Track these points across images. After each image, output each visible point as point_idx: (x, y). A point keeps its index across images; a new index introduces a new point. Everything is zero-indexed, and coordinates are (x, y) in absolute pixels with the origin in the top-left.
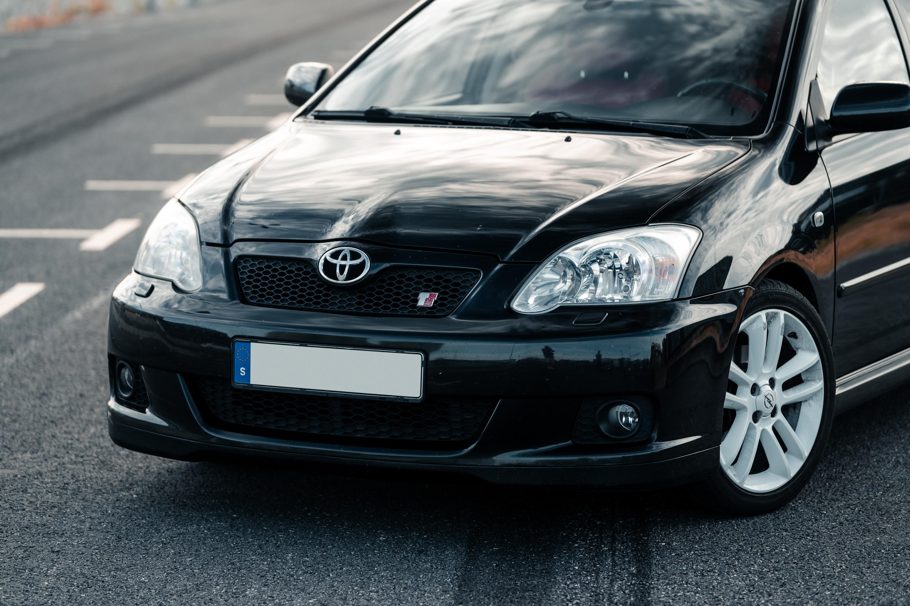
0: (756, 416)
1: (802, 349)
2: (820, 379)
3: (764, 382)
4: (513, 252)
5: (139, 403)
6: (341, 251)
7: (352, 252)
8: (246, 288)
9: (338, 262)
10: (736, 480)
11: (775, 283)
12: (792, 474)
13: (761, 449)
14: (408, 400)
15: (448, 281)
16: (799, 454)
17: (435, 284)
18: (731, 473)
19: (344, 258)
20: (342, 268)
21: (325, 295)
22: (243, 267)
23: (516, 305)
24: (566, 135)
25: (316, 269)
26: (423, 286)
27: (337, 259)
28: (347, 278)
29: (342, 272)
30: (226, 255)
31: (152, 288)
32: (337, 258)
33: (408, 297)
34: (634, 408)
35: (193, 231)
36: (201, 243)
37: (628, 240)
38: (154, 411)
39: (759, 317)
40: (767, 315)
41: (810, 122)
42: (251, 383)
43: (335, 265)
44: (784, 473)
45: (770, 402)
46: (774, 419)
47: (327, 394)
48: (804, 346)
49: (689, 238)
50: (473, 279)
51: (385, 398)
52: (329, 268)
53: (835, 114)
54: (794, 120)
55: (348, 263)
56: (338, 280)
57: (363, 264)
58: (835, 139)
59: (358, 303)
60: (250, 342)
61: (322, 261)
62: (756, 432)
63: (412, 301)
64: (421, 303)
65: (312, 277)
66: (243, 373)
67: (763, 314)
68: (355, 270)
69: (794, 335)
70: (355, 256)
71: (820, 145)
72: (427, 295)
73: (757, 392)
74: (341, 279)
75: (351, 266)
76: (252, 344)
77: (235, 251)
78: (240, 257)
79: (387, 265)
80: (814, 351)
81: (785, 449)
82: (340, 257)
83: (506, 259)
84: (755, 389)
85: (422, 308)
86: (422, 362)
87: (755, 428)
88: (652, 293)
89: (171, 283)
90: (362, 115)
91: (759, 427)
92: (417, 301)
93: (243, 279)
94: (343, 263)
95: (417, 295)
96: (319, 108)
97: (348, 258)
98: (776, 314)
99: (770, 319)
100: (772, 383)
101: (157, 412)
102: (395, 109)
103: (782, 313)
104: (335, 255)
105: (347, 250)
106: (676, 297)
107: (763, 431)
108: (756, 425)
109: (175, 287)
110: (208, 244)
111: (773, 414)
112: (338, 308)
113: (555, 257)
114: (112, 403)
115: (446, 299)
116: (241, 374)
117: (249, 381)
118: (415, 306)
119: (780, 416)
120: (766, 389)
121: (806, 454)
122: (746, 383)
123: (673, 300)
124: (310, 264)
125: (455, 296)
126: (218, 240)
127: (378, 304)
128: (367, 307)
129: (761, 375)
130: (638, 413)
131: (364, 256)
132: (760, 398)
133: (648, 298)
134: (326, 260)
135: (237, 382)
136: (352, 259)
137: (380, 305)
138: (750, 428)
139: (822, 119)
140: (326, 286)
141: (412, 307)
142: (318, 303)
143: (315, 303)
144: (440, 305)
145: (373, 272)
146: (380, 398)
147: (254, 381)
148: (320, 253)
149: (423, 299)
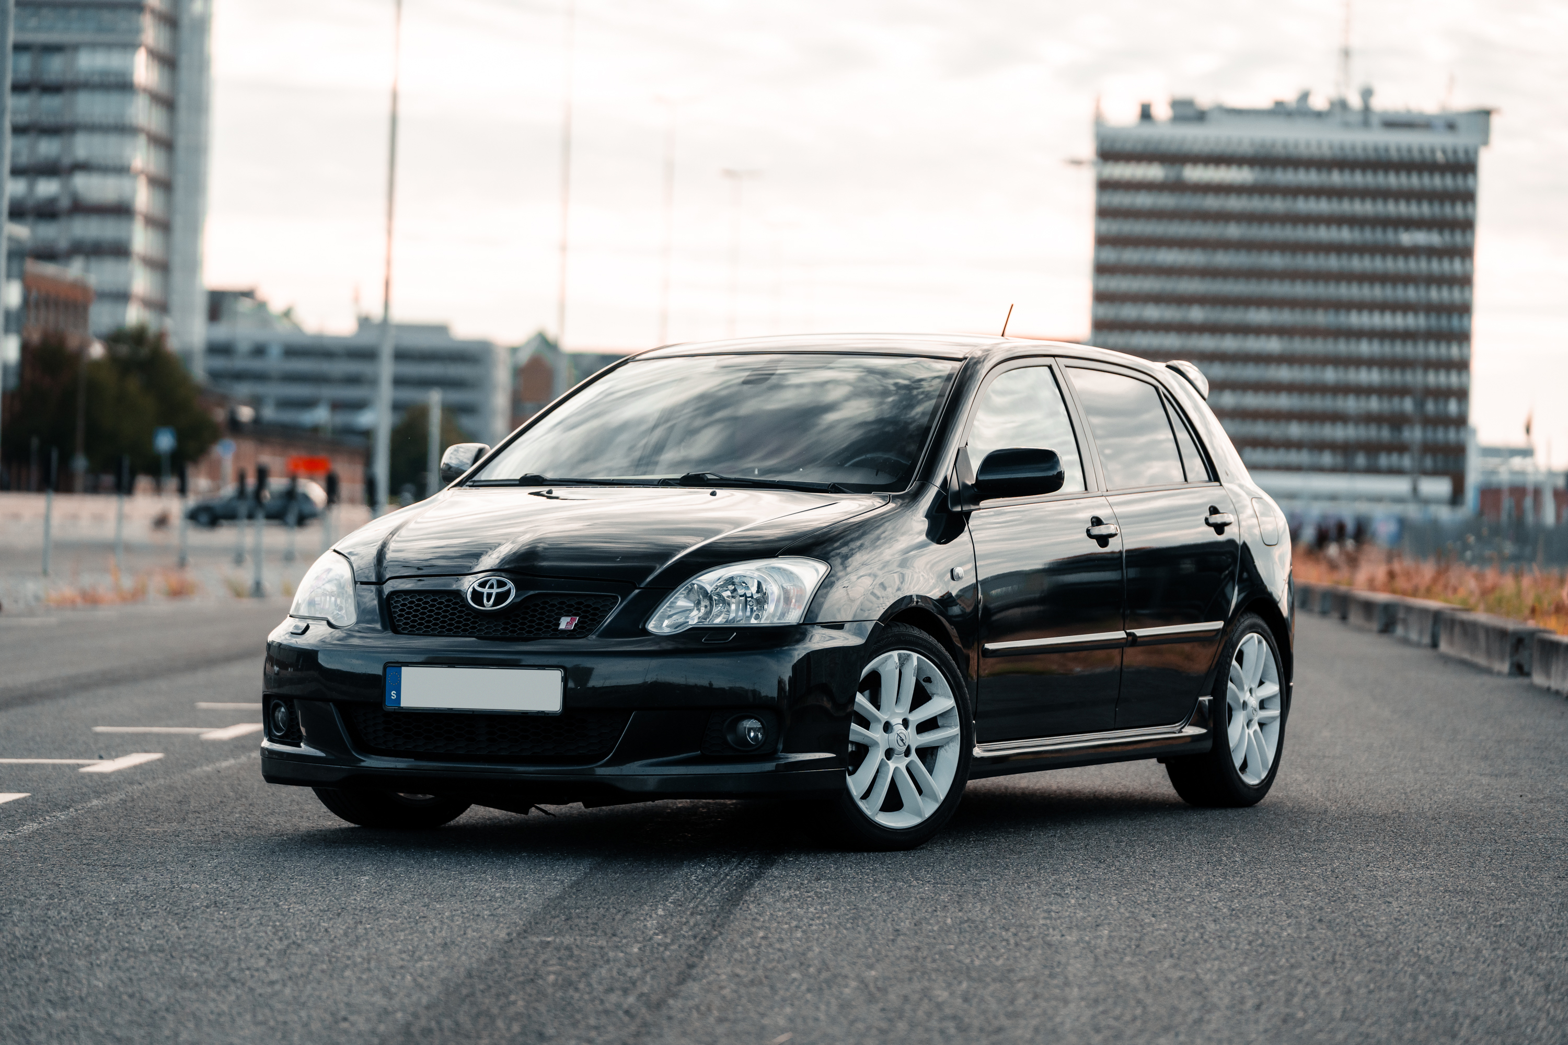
0: (889, 753)
1: (937, 694)
2: (956, 726)
3: (897, 721)
4: (649, 579)
5: (293, 739)
6: (488, 581)
7: (498, 581)
8: (398, 621)
9: (486, 591)
10: (868, 813)
11: (908, 626)
12: (927, 815)
13: (893, 785)
14: (548, 714)
15: (589, 606)
16: (934, 797)
17: (576, 609)
18: (862, 805)
19: (491, 587)
20: (489, 596)
21: (472, 623)
22: (395, 602)
23: (651, 626)
24: (711, 491)
25: (464, 600)
26: (565, 612)
27: (484, 588)
28: (494, 605)
29: (488, 600)
30: (380, 593)
31: (307, 627)
33: (550, 622)
34: (762, 724)
35: (347, 574)
36: (356, 583)
37: (758, 570)
38: (307, 744)
39: (891, 656)
40: (900, 656)
41: (955, 485)
42: (402, 705)
43: (483, 593)
44: (919, 813)
45: (902, 740)
46: (908, 760)
47: (473, 712)
48: (939, 692)
49: (817, 570)
50: (611, 604)
51: (527, 713)
52: (477, 596)
53: (981, 478)
54: (938, 481)
55: (495, 591)
56: (484, 606)
57: (509, 591)
58: (983, 504)
59: (503, 629)
60: (401, 667)
61: (471, 590)
62: (889, 769)
63: (554, 625)
64: (563, 626)
65: (461, 606)
67: (895, 654)
68: (501, 597)
69: (928, 680)
70: (501, 584)
71: (966, 508)
72: (568, 619)
73: (890, 731)
74: (488, 605)
75: (497, 594)
76: (403, 669)
77: (388, 588)
78: (394, 593)
79: (532, 593)
80: (949, 697)
81: (920, 792)
82: (487, 586)
83: (642, 586)
84: (887, 727)
85: (563, 631)
86: (562, 678)
87: (888, 765)
88: (779, 619)
89: (325, 622)
90: (517, 482)
91: (892, 765)
92: (559, 625)
93: (395, 612)
94: (490, 591)
95: (559, 619)
97: (495, 586)
98: (909, 655)
99: (903, 661)
100: (905, 723)
101: (310, 743)
103: (915, 656)
104: (483, 585)
105: (494, 580)
106: (801, 622)
107: (896, 769)
108: (889, 762)
109: (330, 624)
110: (362, 583)
111: (907, 753)
112: (485, 633)
113: (687, 584)
114: (266, 743)
115: (586, 622)
116: (392, 697)
117: (400, 703)
118: (557, 630)
119: (914, 756)
120: (899, 728)
121: (942, 797)
122: (878, 720)
123: (799, 625)
124: (458, 594)
125: (595, 620)
126: (373, 579)
127: (523, 629)
128: (511, 632)
129: (894, 714)
130: (764, 729)
131: (510, 585)
132: (893, 736)
133: (776, 622)
134: (474, 589)
135: (389, 706)
136: (499, 587)
137: (524, 629)
138: (882, 765)
139: (969, 483)
140: (474, 614)
141: (553, 630)
142: (467, 630)
143: (463, 630)
144: (580, 628)
145: (519, 600)
146: (523, 713)
147: (405, 703)
148: (468, 584)
149: (565, 623)
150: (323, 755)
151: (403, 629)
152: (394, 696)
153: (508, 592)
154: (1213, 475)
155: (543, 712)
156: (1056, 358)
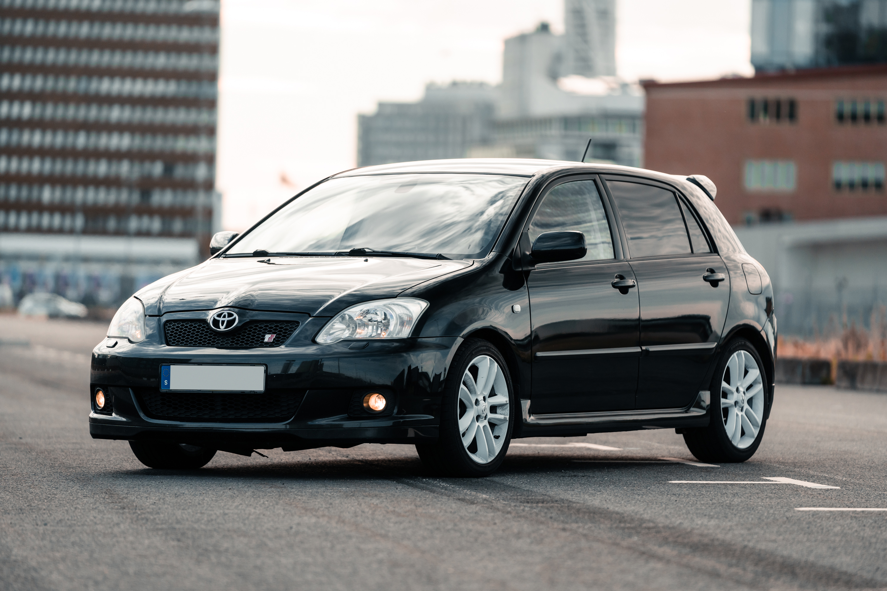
4: (317, 312)
5: (108, 411)
6: (222, 313)
7: (228, 313)
8: (170, 338)
9: (221, 319)
13: (475, 437)
14: (256, 392)
15: (282, 328)
17: (274, 330)
19: (224, 317)
20: (223, 322)
21: (213, 339)
22: (169, 327)
23: (319, 339)
24: (365, 259)
25: (208, 324)
26: (268, 331)
27: (220, 317)
29: (222, 325)
30: (159, 322)
31: (116, 343)
33: (259, 337)
34: (385, 398)
35: (141, 311)
36: (146, 316)
37: (384, 305)
38: (116, 414)
41: (518, 255)
43: (219, 321)
47: (213, 392)
49: (421, 306)
50: (295, 326)
51: (244, 392)
52: (216, 322)
53: (534, 250)
54: (508, 252)
55: (226, 319)
56: (220, 329)
58: (537, 266)
59: (231, 342)
61: (212, 319)
63: (262, 339)
64: (266, 340)
65: (207, 329)
68: (230, 323)
70: (230, 315)
71: (525, 268)
72: (270, 336)
74: (222, 328)
75: (228, 321)
76: (171, 366)
77: (164, 319)
78: (167, 321)
79: (248, 320)
82: (222, 317)
83: (314, 316)
85: (267, 343)
86: (265, 370)
88: (396, 335)
89: (127, 340)
90: (252, 255)
92: (264, 339)
93: (168, 333)
94: (224, 319)
95: (264, 336)
96: (227, 253)
97: (227, 316)
101: (118, 413)
102: (270, 251)
104: (219, 316)
105: (226, 312)
106: (410, 336)
109: (130, 341)
110: (150, 316)
112: (221, 345)
113: (341, 313)
114: (93, 415)
115: (280, 338)
117: (169, 388)
118: (263, 342)
123: (408, 339)
124: (205, 321)
125: (285, 336)
126: (157, 314)
127: (243, 342)
128: (236, 344)
130: (385, 401)
131: (235, 315)
133: (394, 337)
134: (214, 318)
135: (163, 389)
136: (228, 317)
139: (528, 253)
140: (214, 333)
141: (261, 342)
142: (210, 343)
143: (208, 343)
144: (277, 341)
145: (240, 325)
146: (242, 392)
147: (172, 388)
148: (211, 316)
149: (268, 338)
150: (124, 419)
151: (173, 343)
152: (166, 383)
153: (234, 320)
154: (714, 249)
155: (254, 391)
156: (600, 175)
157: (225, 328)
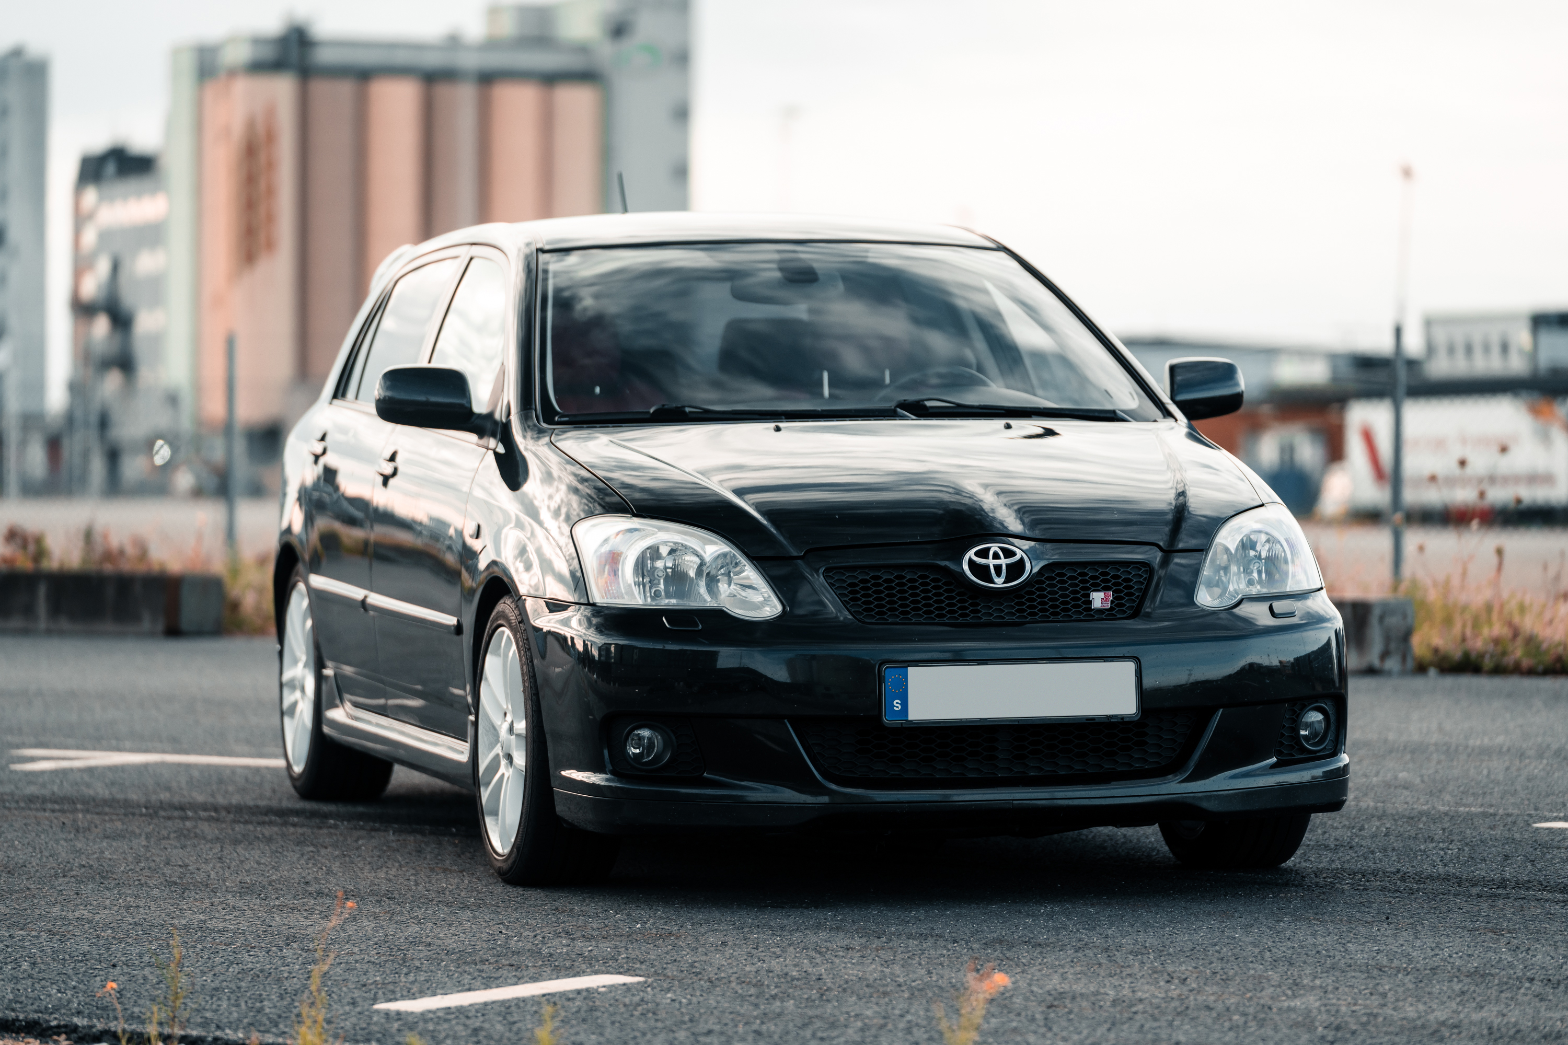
5: (682, 772)
6: (988, 549)
7: (1002, 549)
8: (853, 606)
9: (989, 562)
14: (1122, 718)
15: (1117, 577)
17: (1104, 581)
19: (997, 557)
20: (997, 568)
21: (972, 605)
22: (837, 581)
23: (1200, 601)
26: (1090, 585)
29: (999, 574)
32: (987, 557)
33: (1078, 599)
42: (910, 718)
43: (988, 566)
47: (1018, 721)
50: (1143, 573)
51: (1093, 719)
52: (979, 570)
55: (1003, 562)
56: (993, 582)
57: (1022, 562)
59: (1018, 611)
60: (907, 667)
61: (967, 561)
63: (1084, 603)
64: (1096, 604)
65: (946, 584)
66: (897, 707)
70: (1008, 553)
72: (1101, 595)
74: (999, 582)
75: (1008, 566)
76: (909, 669)
78: (828, 569)
79: (1044, 562)
82: (991, 557)
85: (1099, 611)
86: (1132, 671)
92: (1090, 602)
93: (843, 595)
94: (997, 562)
95: (1088, 596)
97: (1002, 556)
104: (983, 554)
105: (996, 547)
110: (760, 558)
112: (995, 618)
115: (1122, 598)
116: (895, 708)
117: (907, 715)
118: (1090, 609)
125: (1133, 594)
127: (1045, 610)
128: (1030, 614)
130: (1326, 723)
131: (1019, 553)
134: (972, 560)
135: (890, 719)
136: (1006, 556)
140: (970, 593)
141: (1085, 610)
142: (966, 615)
143: (961, 616)
144: (1118, 605)
145: (1035, 570)
146: (1087, 719)
147: (915, 714)
149: (1098, 599)
153: (1021, 564)
155: (1115, 716)
157: (1004, 583)
